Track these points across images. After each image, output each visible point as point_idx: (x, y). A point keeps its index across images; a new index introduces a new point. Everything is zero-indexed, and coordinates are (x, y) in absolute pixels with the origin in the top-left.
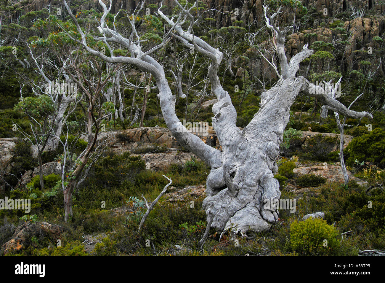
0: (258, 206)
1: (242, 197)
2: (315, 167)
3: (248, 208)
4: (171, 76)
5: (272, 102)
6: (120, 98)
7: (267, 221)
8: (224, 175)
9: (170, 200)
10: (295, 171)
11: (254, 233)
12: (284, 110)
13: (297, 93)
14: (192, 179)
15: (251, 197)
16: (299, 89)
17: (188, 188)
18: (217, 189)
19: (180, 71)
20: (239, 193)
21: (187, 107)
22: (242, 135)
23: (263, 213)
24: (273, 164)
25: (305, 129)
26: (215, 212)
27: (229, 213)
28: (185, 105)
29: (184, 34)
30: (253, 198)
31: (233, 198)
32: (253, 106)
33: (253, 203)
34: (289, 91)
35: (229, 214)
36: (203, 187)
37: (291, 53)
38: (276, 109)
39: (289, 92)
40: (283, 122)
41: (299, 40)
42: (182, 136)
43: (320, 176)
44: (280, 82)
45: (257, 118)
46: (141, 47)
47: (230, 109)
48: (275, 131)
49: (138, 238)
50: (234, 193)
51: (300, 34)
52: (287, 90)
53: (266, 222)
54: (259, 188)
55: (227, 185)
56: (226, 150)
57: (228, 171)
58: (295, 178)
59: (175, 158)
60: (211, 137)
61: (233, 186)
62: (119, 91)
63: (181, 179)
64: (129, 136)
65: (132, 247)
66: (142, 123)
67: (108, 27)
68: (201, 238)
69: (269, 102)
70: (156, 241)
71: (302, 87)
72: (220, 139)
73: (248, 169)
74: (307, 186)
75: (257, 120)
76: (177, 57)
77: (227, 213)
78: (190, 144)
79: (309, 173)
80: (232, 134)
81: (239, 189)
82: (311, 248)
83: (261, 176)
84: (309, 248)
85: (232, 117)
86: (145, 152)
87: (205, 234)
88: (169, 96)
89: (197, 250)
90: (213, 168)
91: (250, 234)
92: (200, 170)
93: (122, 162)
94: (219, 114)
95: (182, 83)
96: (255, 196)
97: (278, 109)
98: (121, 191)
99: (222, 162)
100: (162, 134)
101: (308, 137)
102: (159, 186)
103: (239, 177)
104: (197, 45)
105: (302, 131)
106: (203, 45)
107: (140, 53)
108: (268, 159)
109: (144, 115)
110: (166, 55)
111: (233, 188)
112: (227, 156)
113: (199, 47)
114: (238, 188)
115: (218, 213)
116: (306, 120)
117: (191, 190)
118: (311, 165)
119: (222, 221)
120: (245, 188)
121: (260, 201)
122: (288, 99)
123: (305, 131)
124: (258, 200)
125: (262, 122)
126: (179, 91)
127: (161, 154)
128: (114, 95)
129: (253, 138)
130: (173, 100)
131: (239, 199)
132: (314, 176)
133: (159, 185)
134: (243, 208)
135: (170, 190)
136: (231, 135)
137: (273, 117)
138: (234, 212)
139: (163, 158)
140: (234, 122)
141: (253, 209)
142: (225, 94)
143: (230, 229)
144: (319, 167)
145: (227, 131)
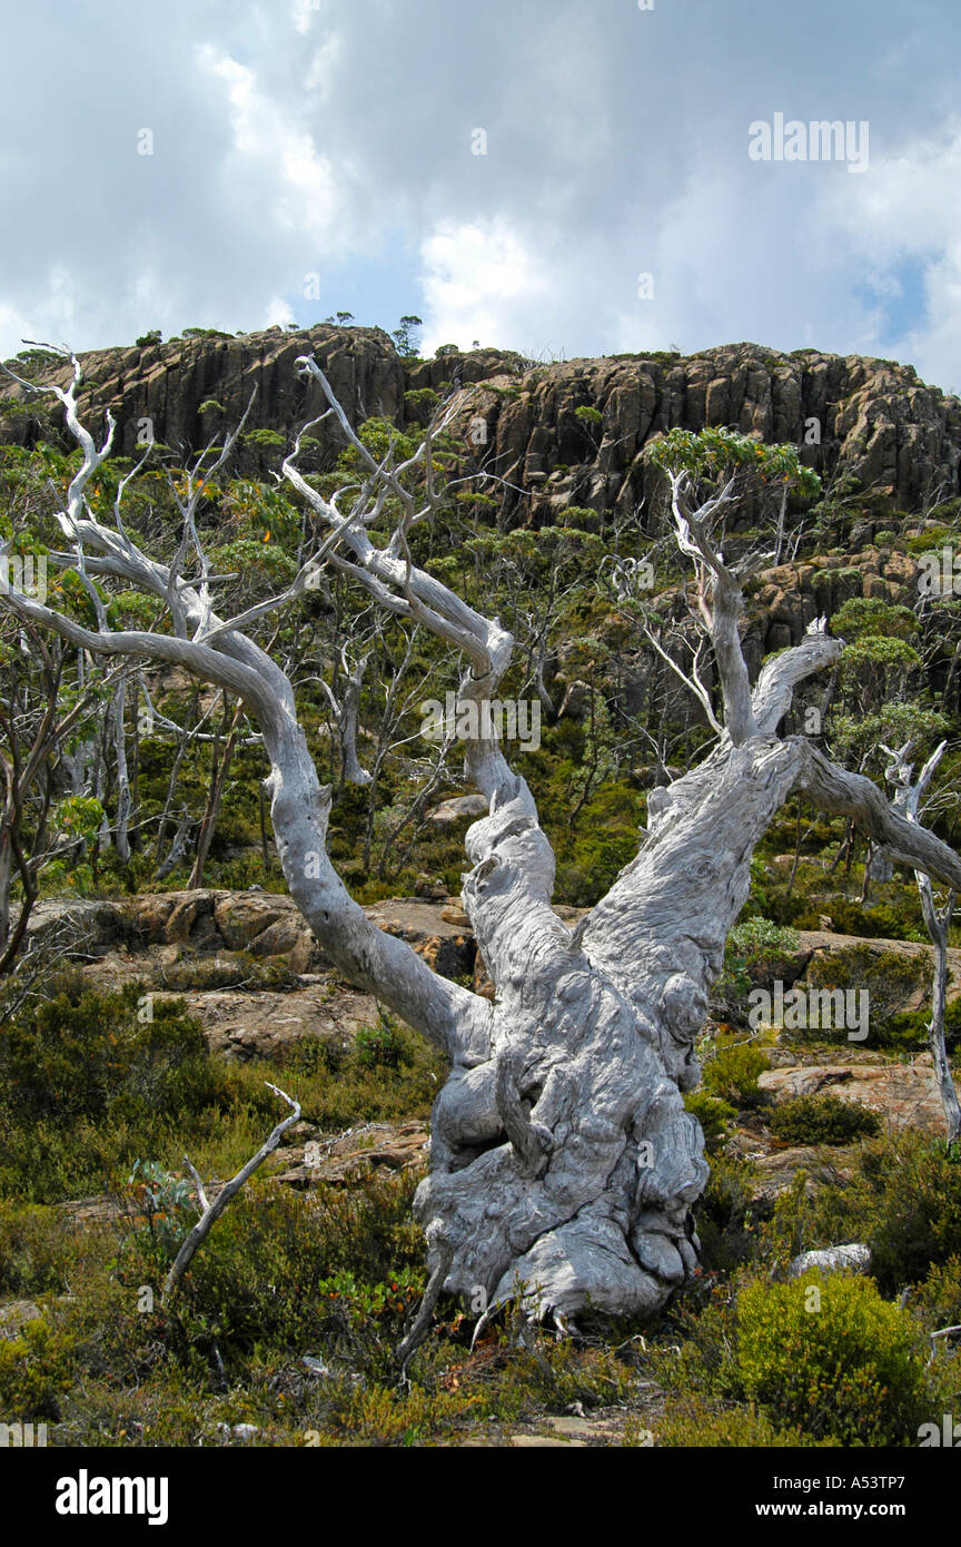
0: (622, 1216)
1: (563, 1179)
2: (841, 1070)
3: (586, 1221)
4: (320, 699)
5: (687, 826)
6: (123, 776)
7: (654, 1273)
8: (500, 1097)
9: (292, 1175)
10: (765, 1080)
11: (605, 1318)
12: (729, 856)
13: (779, 797)
14: (378, 1099)
15: (598, 1180)
16: (786, 782)
17: (363, 1131)
18: (468, 1146)
19: (353, 685)
20: (553, 1166)
21: (371, 820)
22: (573, 947)
23: (641, 1242)
24: (682, 1057)
25: (809, 920)
26: (458, 1235)
27: (512, 1237)
28: (366, 811)
29: (376, 557)
30: (604, 1184)
31: (528, 1182)
32: (620, 826)
33: (602, 1206)
34: (750, 789)
35: (511, 1245)
36: (419, 1128)
37: (767, 636)
38: (703, 852)
39: (751, 791)
40: (725, 906)
41: (795, 592)
42: (348, 938)
43: (860, 1103)
44: (719, 751)
45: (631, 885)
46: (212, 599)
47: (530, 845)
48: (695, 935)
49: (160, 1327)
50: (534, 1164)
51: (800, 571)
52: (744, 785)
53: (650, 1280)
54: (627, 1148)
55: (509, 1133)
56: (512, 998)
57: (516, 1080)
58: (764, 1110)
59: (318, 1013)
60: (456, 938)
61: (531, 1137)
62: (119, 745)
63: (336, 1093)
64: (146, 923)
65: (138, 1362)
66: (198, 871)
67: (94, 520)
68: (403, 1336)
69: (678, 827)
70: (232, 1339)
71: (799, 774)
72: (490, 958)
73: (588, 1076)
74: (811, 1139)
75: (628, 892)
76: (344, 631)
77: (507, 1238)
78: (376, 970)
79: (818, 1090)
80: (535, 939)
81: (553, 1150)
82: (815, 1388)
83: (638, 1103)
84: (806, 1387)
85: (536, 874)
86: (206, 984)
87: (419, 1318)
88: (308, 788)
89: (384, 1382)
90: (459, 1064)
91: (588, 1324)
92: (410, 1065)
93: (116, 1019)
94: (492, 864)
95: (357, 729)
96: (613, 1178)
97: (710, 852)
98: (104, 1135)
99: (493, 1045)
100: (272, 919)
101: (820, 951)
102: (252, 1121)
103: (554, 1103)
104: (421, 604)
105: (797, 928)
106: (442, 604)
107: (208, 622)
108: (664, 1040)
109: (208, 843)
110: (305, 621)
111: (530, 1144)
112: (511, 1021)
113: (427, 609)
114: (549, 1148)
115: (470, 1238)
116: (814, 887)
117: (371, 1138)
118: (826, 1059)
119: (484, 1271)
120: (575, 1147)
121: (630, 1198)
122: (748, 819)
123: (808, 928)
124: (622, 1193)
125: (649, 899)
126: (345, 758)
127: (264, 996)
128: (102, 760)
129: (612, 957)
130: (322, 802)
131: (553, 1188)
132: (836, 1102)
133: (250, 1115)
134: (567, 1221)
135: (293, 1136)
136: (532, 943)
137: (690, 881)
138: (533, 1234)
139: (273, 1011)
140: (545, 895)
141: (602, 1228)
142: (517, 787)
143: (512, 1302)
144: (855, 1070)
145: (517, 928)
